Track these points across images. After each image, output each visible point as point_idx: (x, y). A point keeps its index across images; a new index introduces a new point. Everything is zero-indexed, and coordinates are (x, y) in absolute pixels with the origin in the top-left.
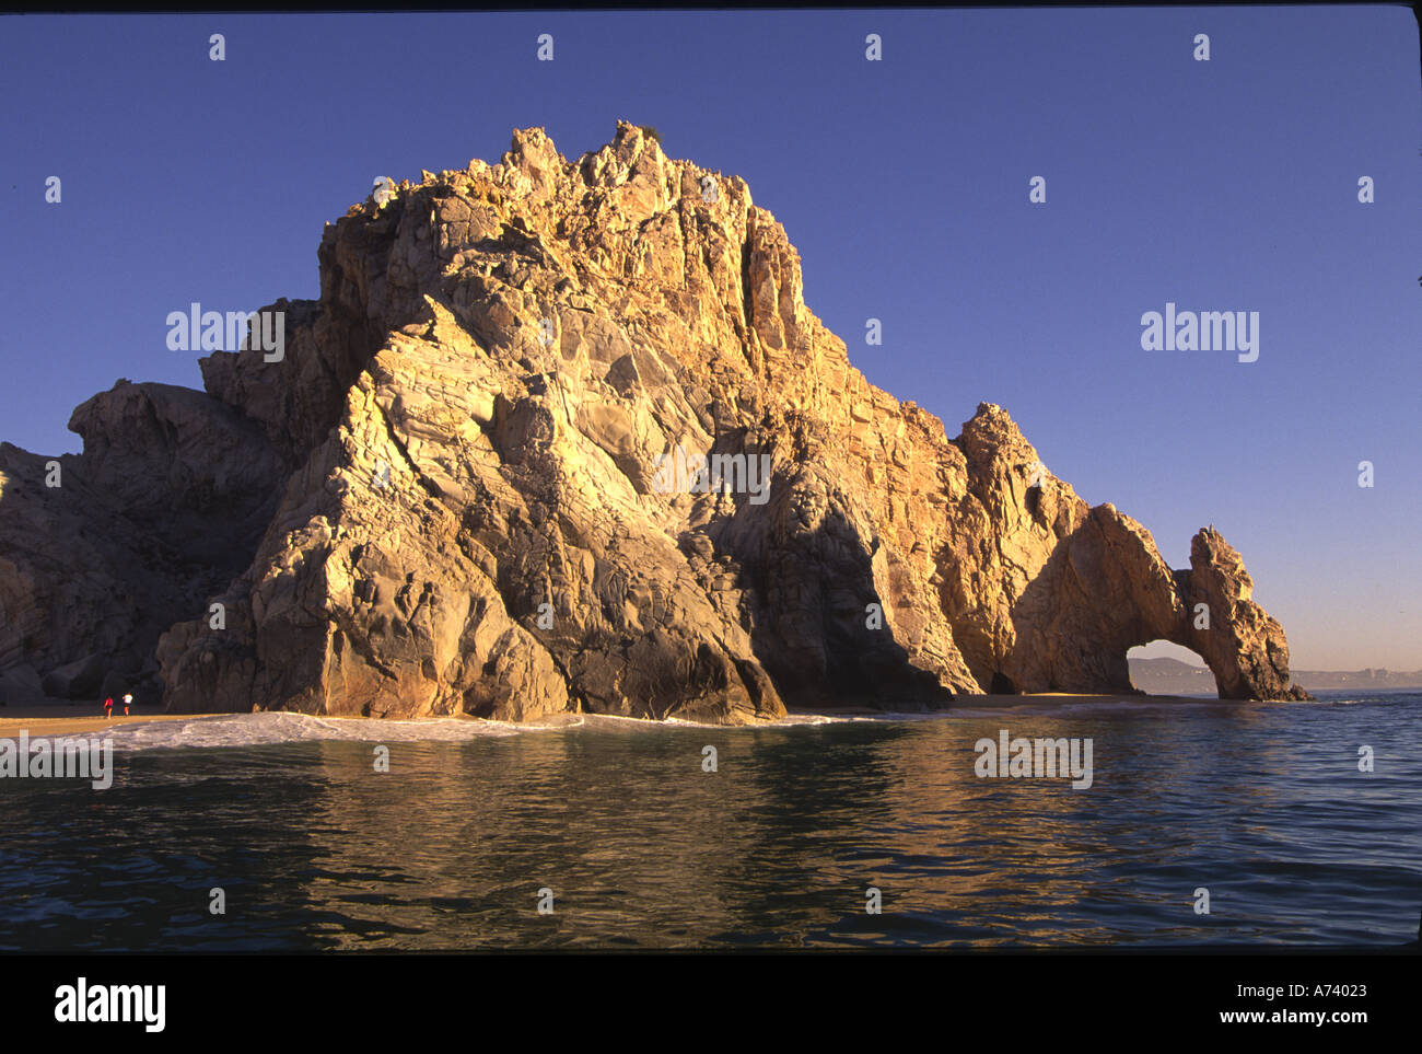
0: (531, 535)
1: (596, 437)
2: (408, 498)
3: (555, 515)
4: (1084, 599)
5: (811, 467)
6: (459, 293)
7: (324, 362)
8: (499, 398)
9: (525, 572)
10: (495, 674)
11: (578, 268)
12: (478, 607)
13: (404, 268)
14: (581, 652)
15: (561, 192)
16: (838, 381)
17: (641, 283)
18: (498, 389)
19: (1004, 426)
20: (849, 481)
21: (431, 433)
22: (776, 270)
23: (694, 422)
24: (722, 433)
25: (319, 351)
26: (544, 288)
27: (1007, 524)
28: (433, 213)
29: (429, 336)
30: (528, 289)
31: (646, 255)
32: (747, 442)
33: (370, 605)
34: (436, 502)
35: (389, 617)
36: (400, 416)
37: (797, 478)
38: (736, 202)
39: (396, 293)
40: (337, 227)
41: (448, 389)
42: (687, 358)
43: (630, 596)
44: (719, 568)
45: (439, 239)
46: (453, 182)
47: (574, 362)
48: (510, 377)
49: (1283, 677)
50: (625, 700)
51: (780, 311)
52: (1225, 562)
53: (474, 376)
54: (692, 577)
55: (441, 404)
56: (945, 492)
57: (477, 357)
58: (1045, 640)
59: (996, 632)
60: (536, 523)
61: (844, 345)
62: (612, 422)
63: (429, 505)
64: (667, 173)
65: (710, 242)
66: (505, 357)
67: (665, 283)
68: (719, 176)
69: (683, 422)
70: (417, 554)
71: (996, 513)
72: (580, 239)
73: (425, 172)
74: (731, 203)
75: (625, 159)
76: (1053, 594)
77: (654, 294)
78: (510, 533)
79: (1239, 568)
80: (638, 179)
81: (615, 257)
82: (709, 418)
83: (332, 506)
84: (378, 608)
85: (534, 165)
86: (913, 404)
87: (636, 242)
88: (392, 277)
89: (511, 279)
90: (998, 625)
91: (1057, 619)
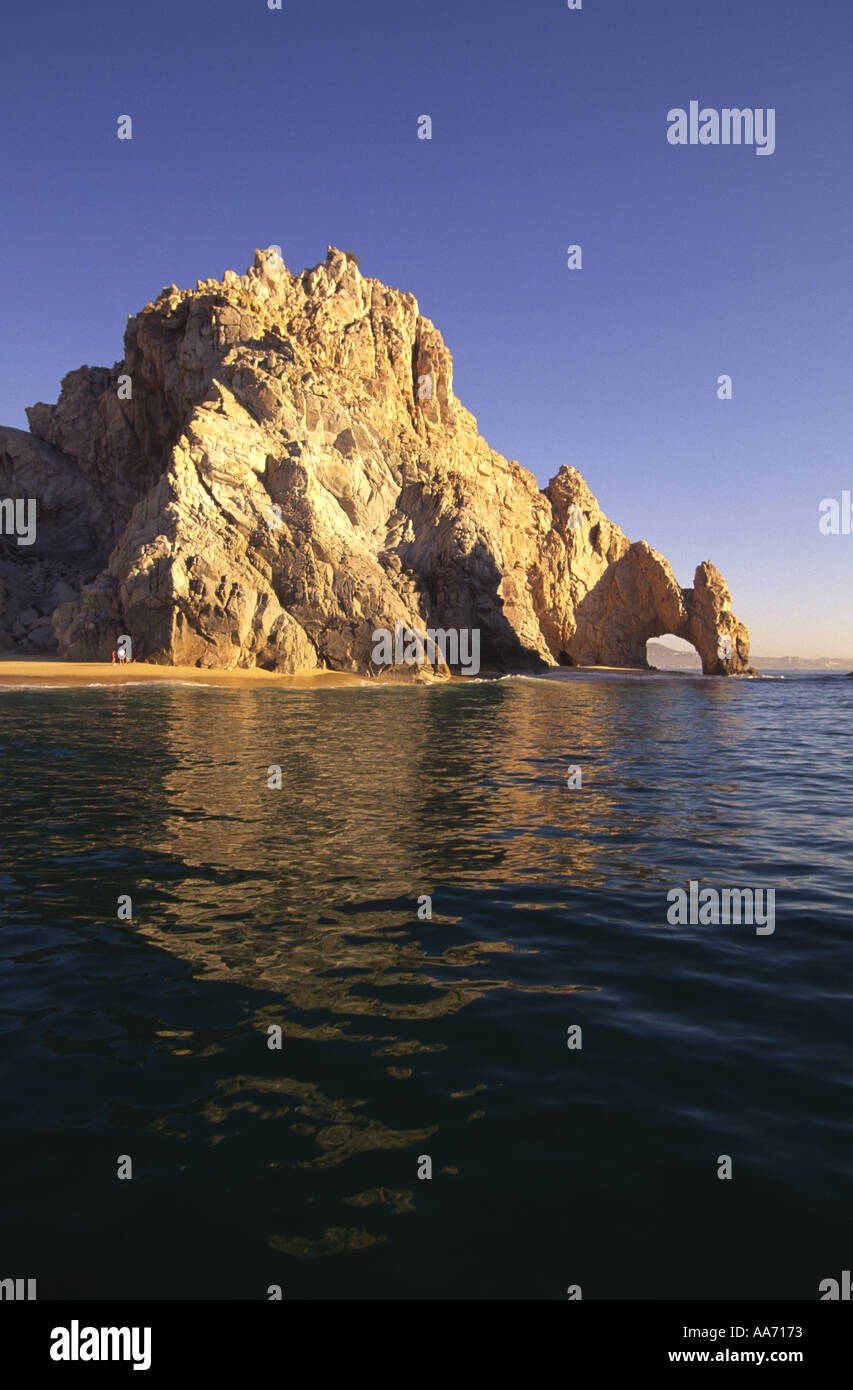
0: (294, 553)
1: (328, 485)
2: (216, 524)
3: (310, 540)
4: (622, 606)
5: (465, 512)
6: (236, 379)
7: (126, 417)
8: (269, 458)
9: (291, 576)
10: (276, 643)
11: (313, 364)
12: (263, 599)
13: (194, 357)
14: (324, 630)
15: (289, 299)
16: (470, 447)
17: (347, 372)
18: (269, 451)
19: (578, 483)
20: (490, 523)
21: (227, 481)
22: (435, 366)
23: (389, 477)
24: (407, 485)
25: (122, 409)
26: (295, 379)
27: (576, 551)
28: (214, 318)
29: (220, 411)
30: (284, 378)
31: (350, 351)
32: (424, 492)
33: (200, 596)
34: (233, 528)
35: (213, 605)
36: (207, 468)
37: (457, 519)
38: (408, 313)
39: (187, 374)
40: (136, 320)
41: (237, 450)
42: (385, 432)
43: (356, 595)
44: (406, 578)
45: (218, 338)
46: (227, 295)
47: (315, 433)
48: (275, 442)
49: (744, 661)
50: (354, 662)
51: (437, 395)
52: (716, 585)
53: (253, 441)
54: (389, 582)
55: (234, 461)
56: (537, 527)
57: (252, 427)
58: (595, 631)
59: (564, 624)
60: (298, 545)
61: (475, 420)
62: (338, 475)
63: (229, 530)
64: (362, 288)
65: (393, 344)
66: (271, 428)
67: (363, 372)
68: (397, 292)
69: (383, 477)
70: (225, 562)
71: (569, 544)
72: (304, 336)
73: (200, 282)
74: (405, 313)
75: (333, 277)
76: (602, 600)
77: (356, 381)
78: (280, 550)
79: (724, 590)
80: (343, 292)
81: (329, 351)
82: (399, 475)
83: (170, 528)
84: (206, 598)
85: (271, 278)
86: (516, 463)
87: (343, 341)
88: (184, 362)
89: (272, 371)
90: (565, 620)
91: (604, 618)
